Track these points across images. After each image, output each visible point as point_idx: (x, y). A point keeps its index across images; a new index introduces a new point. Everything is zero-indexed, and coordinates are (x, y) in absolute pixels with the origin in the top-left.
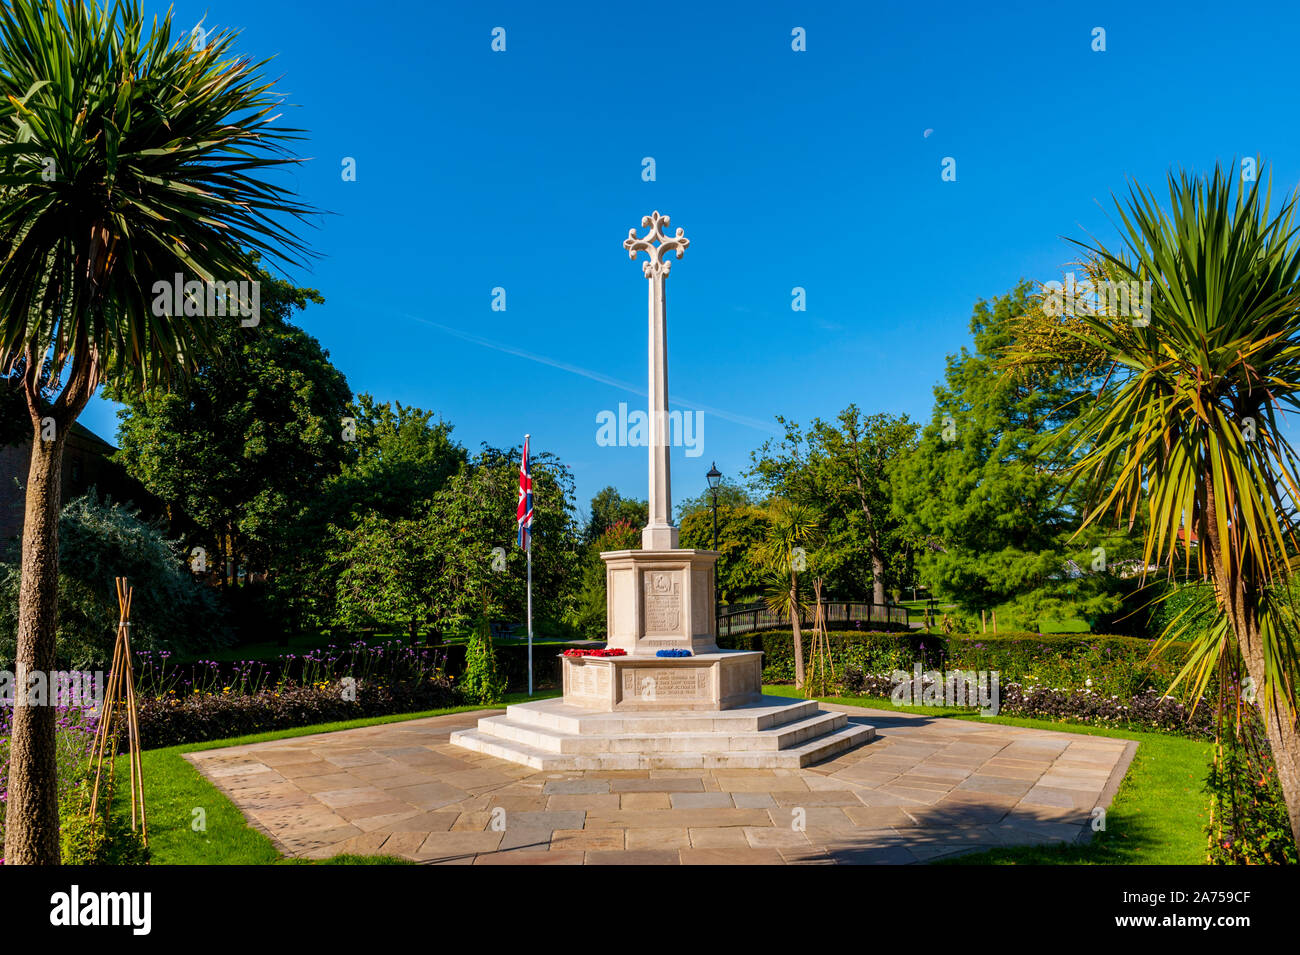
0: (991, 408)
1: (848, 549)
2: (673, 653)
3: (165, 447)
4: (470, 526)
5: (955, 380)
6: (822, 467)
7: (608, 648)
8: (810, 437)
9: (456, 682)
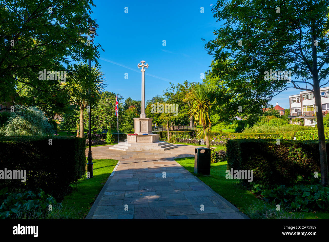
0: (214, 84)
1: (185, 113)
2: (145, 134)
3: (29, 90)
4: (104, 110)
5: (207, 78)
6: (179, 95)
7: (135, 133)
8: (177, 87)
9: (105, 140)
